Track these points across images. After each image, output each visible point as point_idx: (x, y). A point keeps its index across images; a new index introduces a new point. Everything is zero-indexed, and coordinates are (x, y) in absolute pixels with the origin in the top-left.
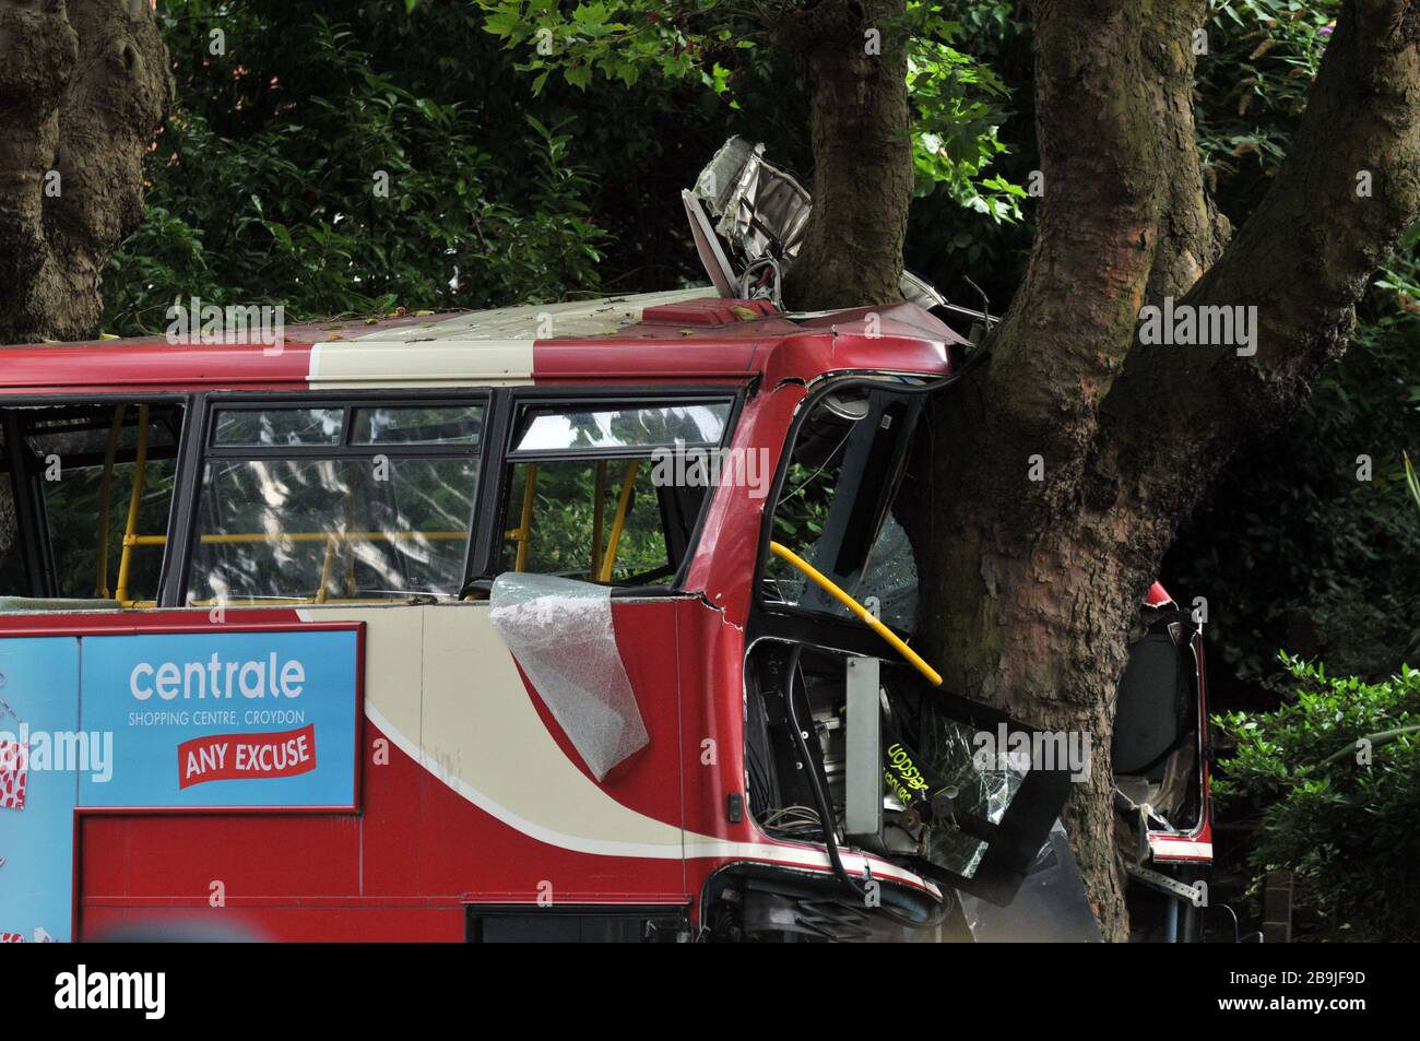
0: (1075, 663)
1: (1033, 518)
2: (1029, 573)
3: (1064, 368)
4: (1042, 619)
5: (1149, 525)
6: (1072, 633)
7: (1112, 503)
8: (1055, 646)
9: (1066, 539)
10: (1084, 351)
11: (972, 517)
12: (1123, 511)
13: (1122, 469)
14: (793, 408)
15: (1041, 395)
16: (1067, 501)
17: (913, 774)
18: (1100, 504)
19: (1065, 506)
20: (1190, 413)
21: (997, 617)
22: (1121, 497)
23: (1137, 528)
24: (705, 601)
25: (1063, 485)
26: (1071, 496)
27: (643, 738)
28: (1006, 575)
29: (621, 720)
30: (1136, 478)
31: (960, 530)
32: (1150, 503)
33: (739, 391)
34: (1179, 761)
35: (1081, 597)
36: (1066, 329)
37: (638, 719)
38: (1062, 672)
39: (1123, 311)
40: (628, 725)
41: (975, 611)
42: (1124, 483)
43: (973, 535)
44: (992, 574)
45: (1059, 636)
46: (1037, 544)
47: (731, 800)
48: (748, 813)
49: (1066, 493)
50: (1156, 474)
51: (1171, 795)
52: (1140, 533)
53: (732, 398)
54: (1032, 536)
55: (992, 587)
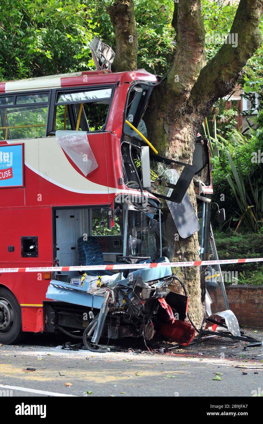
0: (185, 149)
1: (176, 116)
2: (175, 128)
3: (185, 80)
4: (178, 139)
5: (199, 117)
6: (184, 142)
7: (192, 112)
8: (181, 145)
9: (183, 121)
10: (190, 76)
11: (162, 116)
12: (194, 114)
13: (194, 105)
14: (127, 89)
15: (180, 86)
16: (183, 112)
17: (154, 174)
18: (190, 113)
19: (183, 113)
20: (209, 92)
21: (168, 139)
22: (194, 111)
23: (197, 118)
24: (111, 133)
25: (182, 108)
26: (184, 110)
27: (97, 166)
28: (169, 129)
29: (91, 162)
30: (197, 107)
31: (159, 119)
32: (200, 112)
33: (114, 86)
34: (204, 171)
35: (186, 133)
36: (186, 71)
37: (95, 162)
38: (183, 150)
39: (198, 67)
40: (93, 163)
41: (163, 137)
42: (194, 108)
43: (162, 120)
44: (167, 128)
45: (182, 142)
46: (177, 122)
47: (119, 180)
48: (123, 182)
49: (183, 110)
50: (201, 106)
51: (203, 179)
52: (198, 119)
53: (112, 87)
54: (175, 120)
55: (167, 132)
